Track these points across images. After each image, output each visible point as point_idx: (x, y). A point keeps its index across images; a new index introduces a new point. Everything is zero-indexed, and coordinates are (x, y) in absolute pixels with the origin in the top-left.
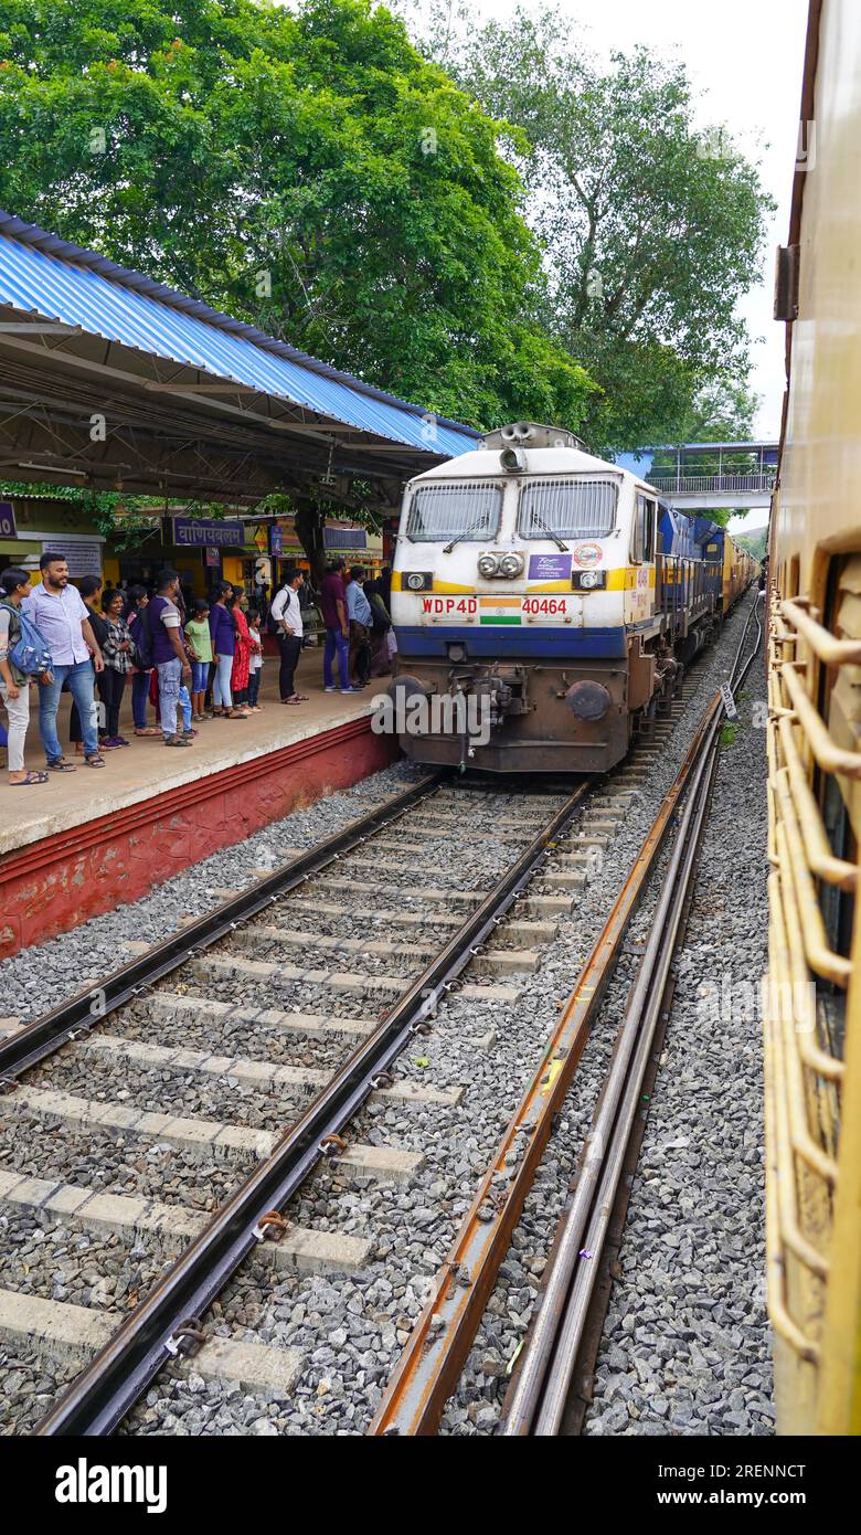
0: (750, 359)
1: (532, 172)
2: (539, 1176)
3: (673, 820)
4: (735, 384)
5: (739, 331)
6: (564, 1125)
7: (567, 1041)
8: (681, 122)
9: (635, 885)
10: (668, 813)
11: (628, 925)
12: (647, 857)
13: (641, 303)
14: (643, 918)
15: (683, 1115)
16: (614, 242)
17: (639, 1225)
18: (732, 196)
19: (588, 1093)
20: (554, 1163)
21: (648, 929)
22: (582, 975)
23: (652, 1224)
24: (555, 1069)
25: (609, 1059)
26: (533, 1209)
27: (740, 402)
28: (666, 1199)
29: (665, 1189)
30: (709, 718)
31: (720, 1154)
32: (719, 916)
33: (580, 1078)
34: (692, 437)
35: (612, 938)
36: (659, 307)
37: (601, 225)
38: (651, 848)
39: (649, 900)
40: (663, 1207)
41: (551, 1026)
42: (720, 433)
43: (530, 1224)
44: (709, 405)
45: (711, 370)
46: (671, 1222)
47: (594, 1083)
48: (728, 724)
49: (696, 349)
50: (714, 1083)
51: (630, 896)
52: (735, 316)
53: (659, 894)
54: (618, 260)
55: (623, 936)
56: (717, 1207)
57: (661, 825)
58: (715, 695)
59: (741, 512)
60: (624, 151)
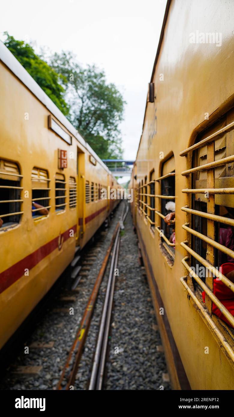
0: (122, 139)
1: (67, 88)
2: (80, 368)
3: (110, 257)
4: (118, 145)
5: (119, 132)
6: (86, 350)
7: (85, 323)
8: (104, 81)
9: (101, 275)
10: (108, 255)
11: (100, 286)
12: (104, 267)
13: (95, 124)
14: (104, 284)
15: (121, 342)
16: (88, 108)
17: (111, 379)
18: (117, 100)
19: (92, 339)
20: (84, 363)
21: (106, 287)
22: (88, 303)
23: (115, 378)
24: (83, 332)
25: (99, 327)
26: (78, 380)
27: (120, 150)
28: (119, 369)
29: (118, 366)
30: (116, 229)
31: (133, 352)
32: (125, 282)
33: (90, 334)
34: (109, 158)
35: (96, 291)
36: (100, 125)
37: (85, 104)
38: (105, 264)
39: (105, 278)
40: (118, 371)
41: (80, 319)
42: (115, 158)
43: (78, 385)
44: (112, 151)
45: (113, 142)
46: (121, 376)
47: (94, 335)
48: (122, 231)
49: (109, 136)
50: (129, 330)
51: (100, 278)
52: (118, 128)
53: (108, 277)
54: (89, 113)
55: (99, 290)
56: (134, 369)
57: (107, 258)
58: (118, 224)
59: (121, 177)
60: (90, 87)
